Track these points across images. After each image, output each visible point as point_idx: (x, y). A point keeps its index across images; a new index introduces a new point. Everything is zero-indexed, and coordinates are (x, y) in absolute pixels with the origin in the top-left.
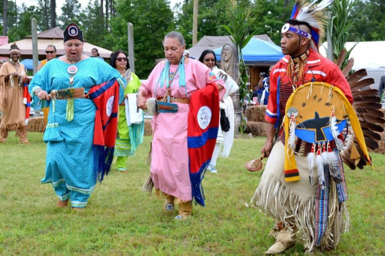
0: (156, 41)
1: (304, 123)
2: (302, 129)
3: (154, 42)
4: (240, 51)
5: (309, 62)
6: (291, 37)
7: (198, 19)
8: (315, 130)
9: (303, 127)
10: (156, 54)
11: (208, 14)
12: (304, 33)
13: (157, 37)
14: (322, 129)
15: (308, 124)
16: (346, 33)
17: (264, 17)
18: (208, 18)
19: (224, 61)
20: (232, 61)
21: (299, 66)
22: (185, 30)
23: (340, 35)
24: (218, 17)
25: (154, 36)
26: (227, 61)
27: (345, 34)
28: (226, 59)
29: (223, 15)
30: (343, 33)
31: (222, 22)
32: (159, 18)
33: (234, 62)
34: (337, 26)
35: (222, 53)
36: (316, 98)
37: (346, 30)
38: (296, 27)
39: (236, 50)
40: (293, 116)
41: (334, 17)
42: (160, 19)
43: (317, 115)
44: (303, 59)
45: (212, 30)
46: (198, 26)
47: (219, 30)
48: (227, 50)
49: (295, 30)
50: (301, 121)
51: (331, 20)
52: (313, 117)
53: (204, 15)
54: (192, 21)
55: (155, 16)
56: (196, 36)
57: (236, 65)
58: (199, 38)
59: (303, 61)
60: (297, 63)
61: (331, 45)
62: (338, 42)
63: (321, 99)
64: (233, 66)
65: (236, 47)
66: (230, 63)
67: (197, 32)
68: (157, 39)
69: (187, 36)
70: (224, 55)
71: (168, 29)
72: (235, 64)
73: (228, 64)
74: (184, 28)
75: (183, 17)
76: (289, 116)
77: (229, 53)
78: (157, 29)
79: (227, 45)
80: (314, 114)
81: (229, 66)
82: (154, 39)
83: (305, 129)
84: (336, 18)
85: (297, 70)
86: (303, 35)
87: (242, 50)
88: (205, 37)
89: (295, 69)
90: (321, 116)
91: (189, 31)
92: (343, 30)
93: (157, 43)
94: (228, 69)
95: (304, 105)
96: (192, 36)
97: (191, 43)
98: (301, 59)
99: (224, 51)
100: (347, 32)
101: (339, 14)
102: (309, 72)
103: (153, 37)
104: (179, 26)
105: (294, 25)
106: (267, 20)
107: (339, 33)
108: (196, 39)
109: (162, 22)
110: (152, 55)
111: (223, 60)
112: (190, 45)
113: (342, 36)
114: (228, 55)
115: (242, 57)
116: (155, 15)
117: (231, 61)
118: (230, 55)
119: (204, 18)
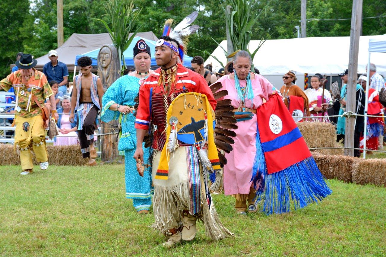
0: (8, 40)
1: (184, 128)
2: (183, 133)
3: (5, 41)
4: (122, 55)
5: (178, 74)
6: (165, 50)
7: (64, 10)
8: (193, 133)
9: (184, 132)
10: (9, 56)
11: (76, 4)
12: (175, 48)
13: (10, 34)
14: (199, 131)
15: (187, 129)
16: (249, 32)
17: (147, 8)
18: (76, 9)
19: (102, 67)
20: (112, 68)
21: (171, 77)
22: (48, 24)
23: (242, 34)
24: (91, 7)
25: (5, 33)
26: (106, 68)
27: (247, 33)
28: (104, 65)
29: (96, 5)
30: (245, 32)
31: (96, 15)
32: (12, 9)
33: (114, 68)
34: (237, 23)
35: (99, 57)
36: (190, 106)
37: (248, 28)
38: (169, 42)
39: (116, 54)
40: (174, 124)
41: (234, 13)
42: (13, 11)
43: (193, 120)
44: (174, 71)
45: (82, 25)
46: (64, 19)
47: (92, 25)
48: (106, 53)
49: (168, 45)
50: (182, 127)
51: (231, 15)
52: (190, 122)
53: (72, 5)
54: (56, 13)
55: (6, 7)
56: (62, 33)
57: (117, 72)
58: (66, 35)
59: (174, 72)
60: (168, 75)
61: (232, 47)
62: (239, 43)
63: (193, 106)
64: (113, 74)
65: (116, 49)
66: (109, 70)
67: (63, 28)
68: (9, 37)
69: (51, 33)
70: (101, 60)
71: (23, 24)
72: (115, 71)
73: (107, 71)
74: (46, 22)
75: (43, 8)
76: (171, 124)
77: (108, 57)
78: (9, 23)
79: (105, 48)
80: (191, 120)
81: (108, 73)
82: (6, 37)
83: (185, 133)
84: (236, 14)
85: (169, 81)
86: (174, 49)
87: (124, 53)
88: (74, 34)
89: (166, 80)
90: (197, 121)
91: (52, 26)
92: (245, 28)
93: (10, 41)
94: (107, 78)
95: (181, 113)
96: (57, 33)
97: (56, 41)
98: (172, 71)
99: (102, 55)
100: (250, 30)
101: (239, 8)
102: (180, 82)
103: (5, 35)
104: (38, 19)
105: (167, 40)
106: (151, 12)
107: (240, 32)
108: (62, 37)
109: (15, 14)
110: (4, 57)
111: (100, 67)
112: (55, 44)
113: (244, 35)
114: (106, 59)
115: (125, 62)
116: (6, 5)
117: (111, 66)
118: (109, 60)
119: (71, 10)
